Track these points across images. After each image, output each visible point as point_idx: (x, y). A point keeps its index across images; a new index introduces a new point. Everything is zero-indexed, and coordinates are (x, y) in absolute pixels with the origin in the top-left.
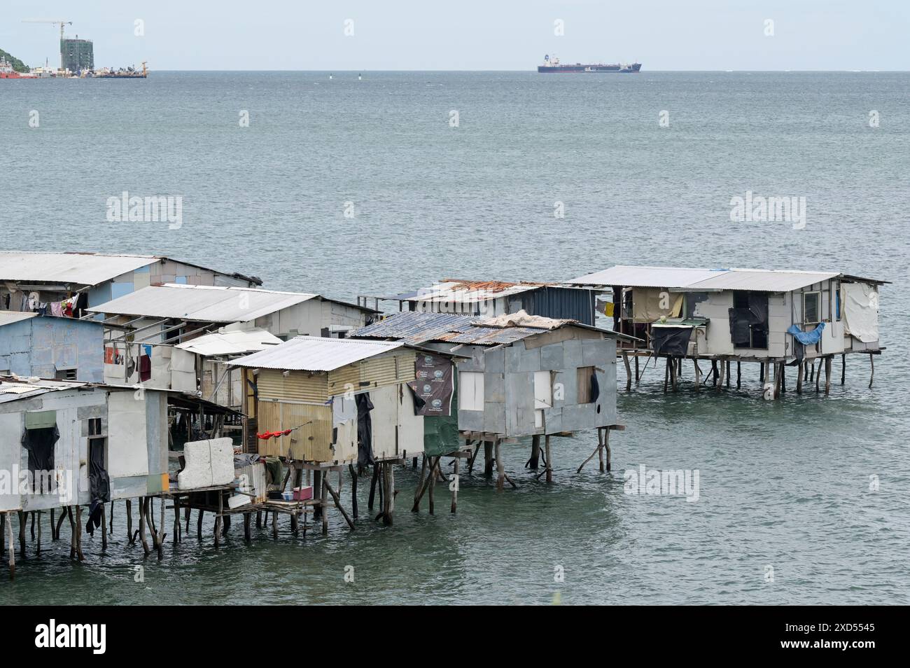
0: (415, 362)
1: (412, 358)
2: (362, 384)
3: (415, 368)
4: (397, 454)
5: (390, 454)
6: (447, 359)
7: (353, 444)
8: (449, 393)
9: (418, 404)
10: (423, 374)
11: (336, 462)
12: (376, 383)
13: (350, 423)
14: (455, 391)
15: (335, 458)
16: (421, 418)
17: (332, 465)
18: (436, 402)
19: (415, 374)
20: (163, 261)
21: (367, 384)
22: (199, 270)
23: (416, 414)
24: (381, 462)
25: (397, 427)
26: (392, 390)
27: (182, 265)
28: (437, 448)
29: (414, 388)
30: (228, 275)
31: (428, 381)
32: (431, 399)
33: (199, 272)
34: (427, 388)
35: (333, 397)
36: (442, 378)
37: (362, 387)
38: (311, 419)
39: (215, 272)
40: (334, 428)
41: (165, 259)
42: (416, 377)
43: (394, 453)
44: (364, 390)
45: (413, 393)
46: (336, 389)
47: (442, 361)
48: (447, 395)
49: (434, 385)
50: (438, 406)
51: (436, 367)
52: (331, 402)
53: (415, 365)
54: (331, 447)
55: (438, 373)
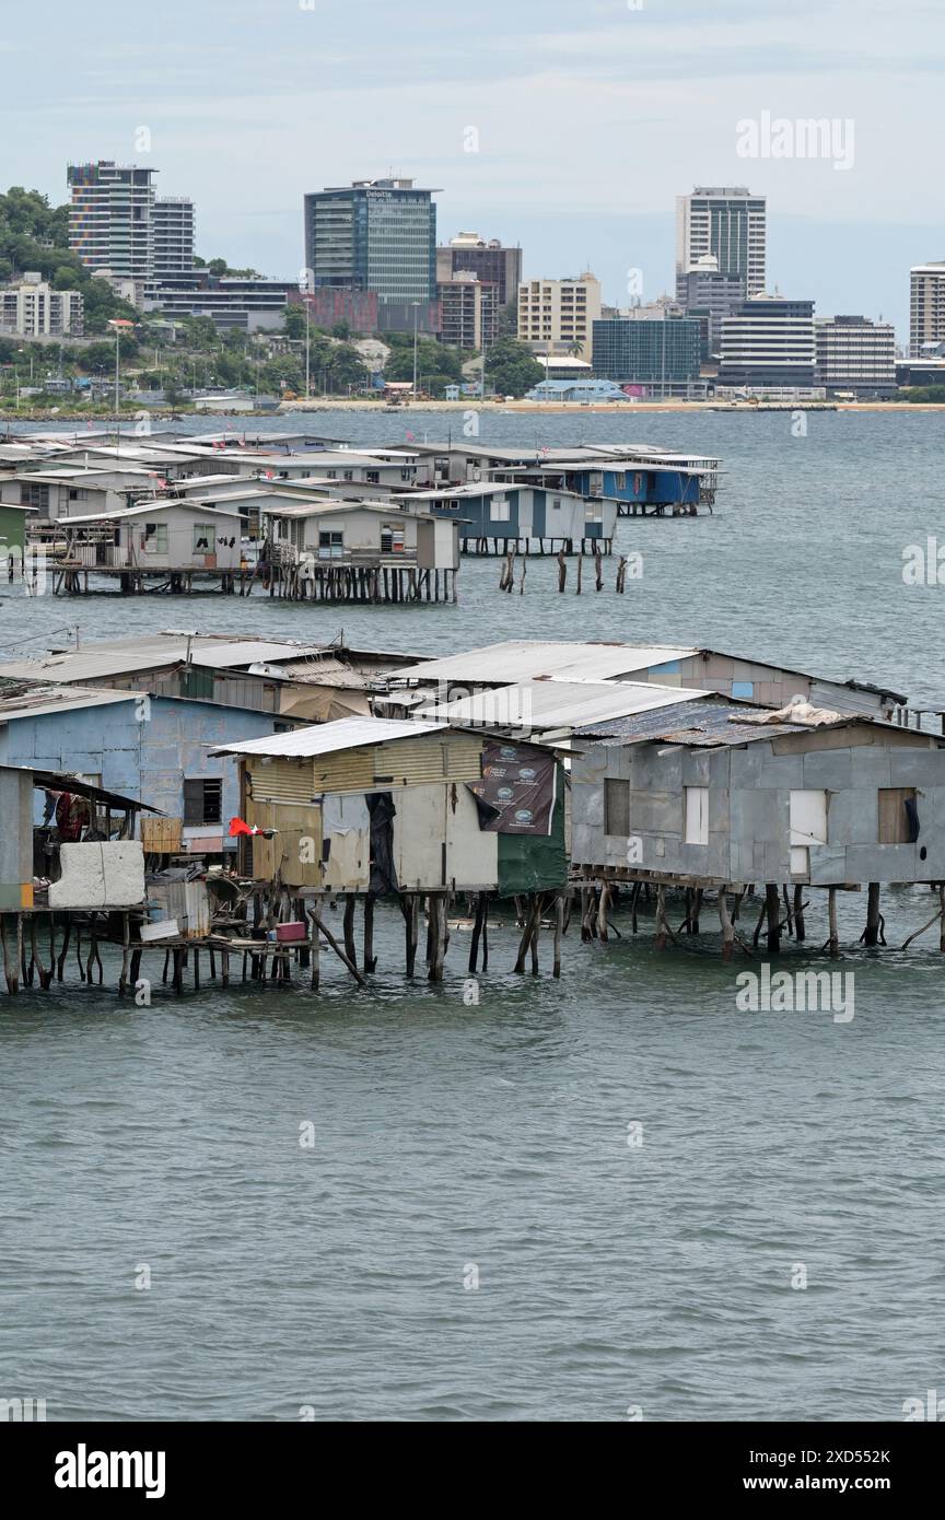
0: (481, 754)
1: (476, 749)
2: (377, 780)
3: (481, 762)
4: (444, 882)
5: (432, 882)
6: (547, 755)
7: (360, 864)
8: (546, 802)
9: (486, 815)
10: (497, 773)
11: (329, 888)
12: (405, 780)
13: (354, 834)
14: (557, 799)
15: (326, 882)
16: (493, 837)
17: (322, 891)
18: (523, 816)
19: (482, 771)
20: (705, 655)
21: (390, 780)
22: (779, 674)
23: (482, 828)
24: (412, 894)
25: (444, 845)
26: (437, 792)
27: (744, 664)
28: (523, 881)
29: (478, 791)
31: (506, 782)
32: (512, 810)
33: (779, 677)
34: (503, 792)
35: (323, 795)
36: (535, 779)
37: (378, 784)
38: (302, 827)
39: (812, 678)
40: (325, 838)
41: (711, 652)
42: (482, 775)
43: (439, 881)
44: (381, 788)
45: (475, 797)
46: (328, 783)
47: (535, 756)
48: (543, 805)
49: (518, 790)
50: (525, 820)
51: (524, 763)
52: (320, 801)
53: (481, 758)
54: (320, 865)
55: (526, 773)
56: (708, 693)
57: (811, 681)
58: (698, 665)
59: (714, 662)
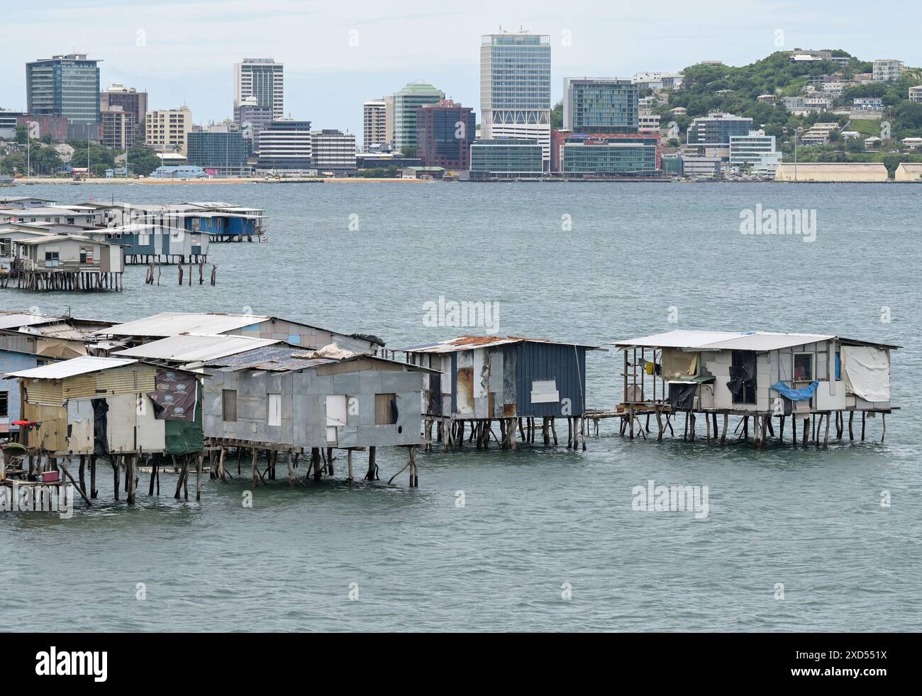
0: (155, 377)
1: (152, 374)
2: (97, 392)
3: (156, 382)
4: (135, 448)
5: (128, 448)
6: (191, 376)
7: (88, 438)
8: (192, 402)
9: (158, 410)
10: (165, 387)
11: (71, 452)
12: (113, 392)
13: (85, 422)
14: (198, 402)
15: (70, 449)
16: (162, 423)
17: (67, 454)
18: (178, 410)
19: (156, 386)
21: (104, 391)
23: (156, 418)
24: (119, 455)
25: (135, 428)
26: (131, 398)
28: (179, 447)
29: (153, 397)
31: (169, 392)
32: (173, 407)
33: (314, 332)
34: (168, 398)
35: (68, 401)
37: (98, 394)
38: (55, 419)
40: (69, 424)
42: (156, 389)
43: (133, 447)
44: (100, 396)
45: (152, 400)
46: (71, 393)
47: (184, 377)
48: (190, 405)
49: (176, 396)
50: (180, 413)
51: (179, 382)
52: (66, 404)
53: (156, 379)
54: (66, 440)
55: (180, 387)
56: (277, 341)
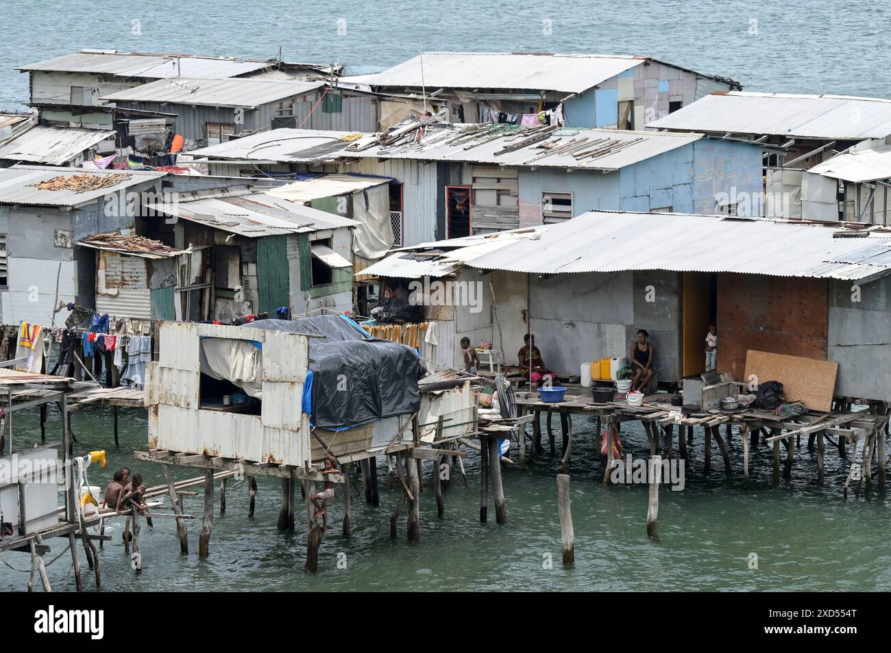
20: (648, 62)
22: (681, 71)
27: (665, 66)
30: (710, 78)
39: (697, 74)
41: (650, 59)
57: (698, 76)
58: (642, 69)
59: (653, 66)
